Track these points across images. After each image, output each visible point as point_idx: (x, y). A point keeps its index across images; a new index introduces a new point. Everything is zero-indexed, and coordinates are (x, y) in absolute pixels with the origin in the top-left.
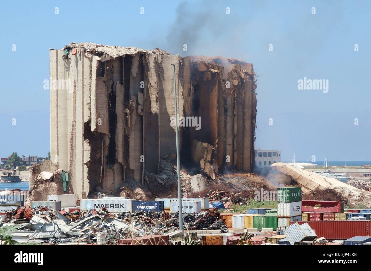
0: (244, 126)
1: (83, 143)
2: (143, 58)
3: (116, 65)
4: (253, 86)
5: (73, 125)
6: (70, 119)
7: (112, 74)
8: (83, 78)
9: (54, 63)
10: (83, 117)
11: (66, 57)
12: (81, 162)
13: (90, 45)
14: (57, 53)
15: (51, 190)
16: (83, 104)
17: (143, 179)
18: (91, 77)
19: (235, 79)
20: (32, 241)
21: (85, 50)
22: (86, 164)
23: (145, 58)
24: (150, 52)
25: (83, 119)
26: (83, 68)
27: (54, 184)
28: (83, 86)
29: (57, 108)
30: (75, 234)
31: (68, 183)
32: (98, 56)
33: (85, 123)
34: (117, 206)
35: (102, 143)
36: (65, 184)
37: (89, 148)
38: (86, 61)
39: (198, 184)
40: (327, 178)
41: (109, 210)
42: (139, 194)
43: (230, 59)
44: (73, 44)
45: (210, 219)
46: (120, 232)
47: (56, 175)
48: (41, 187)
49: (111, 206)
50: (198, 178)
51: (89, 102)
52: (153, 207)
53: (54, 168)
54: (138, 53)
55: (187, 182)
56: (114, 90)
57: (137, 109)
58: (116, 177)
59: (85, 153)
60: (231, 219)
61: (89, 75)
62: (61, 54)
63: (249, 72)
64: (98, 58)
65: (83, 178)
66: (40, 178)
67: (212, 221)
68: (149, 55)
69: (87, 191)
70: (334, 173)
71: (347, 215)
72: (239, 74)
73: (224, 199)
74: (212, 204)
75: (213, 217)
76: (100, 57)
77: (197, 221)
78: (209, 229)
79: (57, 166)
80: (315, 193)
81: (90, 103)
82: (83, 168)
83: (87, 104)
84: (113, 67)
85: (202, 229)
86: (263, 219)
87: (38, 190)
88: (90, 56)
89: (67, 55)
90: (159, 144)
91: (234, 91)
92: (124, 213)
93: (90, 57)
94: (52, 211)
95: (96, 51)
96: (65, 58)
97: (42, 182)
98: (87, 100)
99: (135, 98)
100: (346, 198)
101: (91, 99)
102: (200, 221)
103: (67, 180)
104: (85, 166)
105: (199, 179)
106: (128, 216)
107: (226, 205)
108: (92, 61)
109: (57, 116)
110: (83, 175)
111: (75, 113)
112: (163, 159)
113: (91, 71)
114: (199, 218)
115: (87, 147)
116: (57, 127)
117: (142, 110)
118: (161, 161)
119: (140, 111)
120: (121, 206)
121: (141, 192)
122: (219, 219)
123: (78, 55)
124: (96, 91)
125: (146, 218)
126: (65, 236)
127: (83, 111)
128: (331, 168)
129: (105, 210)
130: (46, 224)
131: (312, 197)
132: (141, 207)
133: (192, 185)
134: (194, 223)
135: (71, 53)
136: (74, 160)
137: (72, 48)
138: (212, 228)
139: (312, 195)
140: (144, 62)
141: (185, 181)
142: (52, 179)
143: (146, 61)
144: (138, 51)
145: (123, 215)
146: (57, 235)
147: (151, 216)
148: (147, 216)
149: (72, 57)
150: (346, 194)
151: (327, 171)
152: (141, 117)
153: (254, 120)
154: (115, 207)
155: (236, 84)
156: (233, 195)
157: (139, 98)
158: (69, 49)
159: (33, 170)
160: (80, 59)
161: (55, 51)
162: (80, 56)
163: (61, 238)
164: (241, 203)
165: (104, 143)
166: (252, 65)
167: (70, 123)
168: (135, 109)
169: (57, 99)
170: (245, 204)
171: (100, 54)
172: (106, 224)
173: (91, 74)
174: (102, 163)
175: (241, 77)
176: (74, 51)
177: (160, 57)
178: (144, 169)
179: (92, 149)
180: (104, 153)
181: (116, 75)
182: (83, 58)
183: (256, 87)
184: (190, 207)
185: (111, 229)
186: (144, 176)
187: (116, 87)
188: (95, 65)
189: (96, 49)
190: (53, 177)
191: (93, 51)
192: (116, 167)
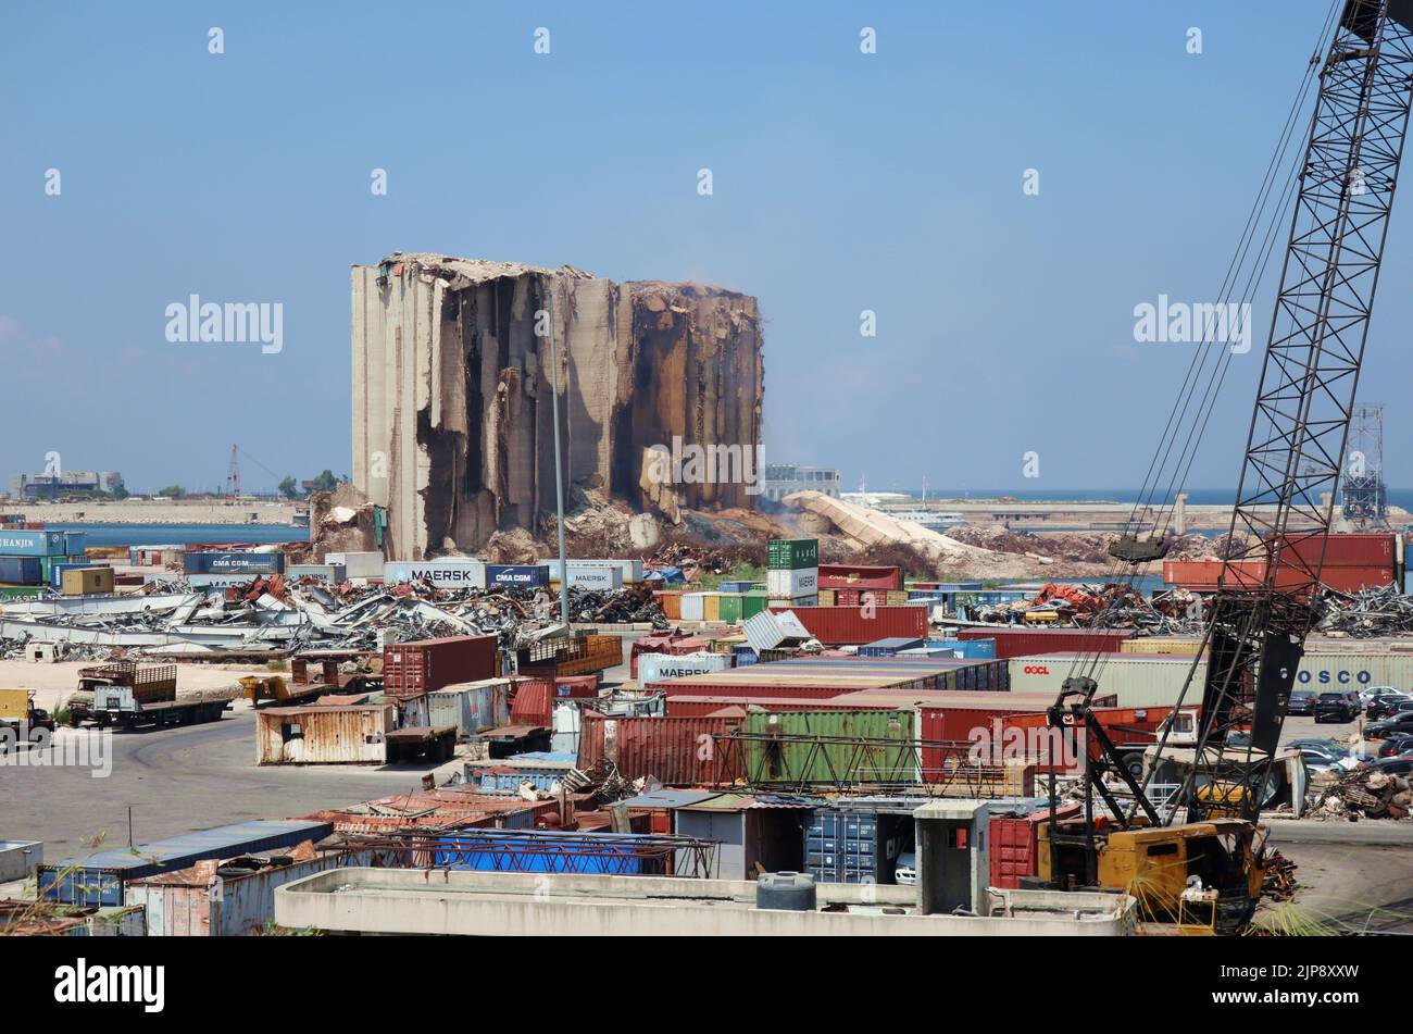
0: (737, 420)
1: (415, 451)
2: (537, 284)
3: (482, 298)
4: (755, 340)
5: (396, 415)
6: (391, 404)
7: (474, 314)
8: (415, 323)
9: (358, 293)
10: (415, 400)
11: (383, 282)
12: (412, 490)
13: (430, 258)
14: (365, 272)
15: (350, 543)
16: (415, 375)
17: (535, 522)
18: (431, 321)
19: (720, 325)
20: (254, 645)
21: (420, 268)
22: (420, 492)
23: (541, 285)
24: (552, 272)
25: (415, 405)
26: (416, 303)
27: (356, 532)
28: (415, 339)
29: (366, 382)
30: (337, 631)
31: (386, 529)
32: (445, 279)
33: (419, 412)
34: (456, 575)
35: (454, 452)
36: (379, 532)
37: (428, 461)
38: (423, 290)
39: (644, 533)
40: (900, 522)
41: (436, 583)
42: (527, 552)
43: (713, 288)
44: (397, 254)
45: (633, 603)
46: (429, 628)
47: (361, 514)
48: (333, 537)
49: (444, 576)
50: (644, 521)
51: (427, 369)
52: (527, 578)
53: (358, 500)
54: (526, 274)
55: (623, 528)
56: (478, 347)
57: (523, 385)
58: (481, 519)
59: (419, 470)
60: (679, 601)
61: (427, 316)
62: (375, 274)
63: (749, 312)
64: (446, 284)
65: (415, 521)
66: (330, 519)
67: (636, 606)
68: (549, 278)
69: (423, 545)
70: (937, 512)
71: (909, 593)
72: (728, 316)
73: (686, 561)
74: (660, 572)
75: (638, 597)
76: (449, 281)
77: (606, 606)
78: (630, 622)
79: (365, 497)
80: (873, 550)
81: (430, 372)
82: (415, 500)
83: (424, 374)
84: (475, 302)
85: (615, 622)
86: (739, 602)
87: (326, 543)
88: (429, 278)
89: (385, 277)
90: (570, 454)
91: (719, 350)
92: (466, 589)
93: (430, 281)
94: (324, 585)
95: (441, 270)
96: (381, 284)
97: (334, 527)
98: (423, 367)
99: (519, 362)
100: (933, 560)
101: (431, 365)
102: (613, 606)
103: (384, 524)
104: (420, 497)
105: (646, 524)
106: (473, 595)
107: (688, 575)
108: (433, 288)
109: (366, 398)
110: (415, 514)
111: (400, 392)
112: (578, 483)
113: (432, 308)
114: (610, 599)
115: (424, 460)
116: (366, 420)
117: (535, 387)
118: (572, 487)
119: (529, 388)
120: (465, 575)
121: (529, 548)
122: (649, 602)
123: (406, 277)
124: (441, 347)
125: (506, 599)
126: (319, 636)
127: (415, 386)
128: (938, 503)
129: (427, 582)
130: (283, 612)
131: (866, 559)
132: (504, 578)
133: (632, 535)
134: (600, 610)
135: (392, 273)
136: (398, 483)
137: (396, 263)
138: (635, 621)
139: (867, 555)
140: (537, 292)
141: (618, 526)
142: (353, 522)
143: (542, 291)
144: (526, 269)
145: (463, 594)
146: (303, 634)
147: (518, 596)
148: (511, 595)
149: (394, 281)
150: (934, 554)
151: (924, 508)
152: (533, 400)
153: (758, 409)
154: (452, 577)
155: (724, 337)
156: (706, 554)
157: (527, 363)
158: (389, 265)
159: (318, 504)
160: (410, 284)
161: (361, 269)
162: (410, 278)
163: (310, 639)
164: (718, 571)
165: (458, 451)
166: (755, 300)
167: (390, 412)
168: (519, 383)
169: (365, 365)
170: (726, 571)
171: (449, 276)
172: (404, 612)
173: (431, 314)
174: (454, 490)
175: (732, 323)
176: (397, 269)
177: (571, 283)
178: (537, 504)
179: (432, 463)
180: (459, 471)
181: (482, 319)
182: (416, 284)
183: (762, 344)
184: (600, 579)
185: (411, 620)
186: (539, 516)
187: (481, 339)
188: (439, 297)
189: (442, 265)
190: (355, 518)
191: (435, 270)
192: (482, 498)
